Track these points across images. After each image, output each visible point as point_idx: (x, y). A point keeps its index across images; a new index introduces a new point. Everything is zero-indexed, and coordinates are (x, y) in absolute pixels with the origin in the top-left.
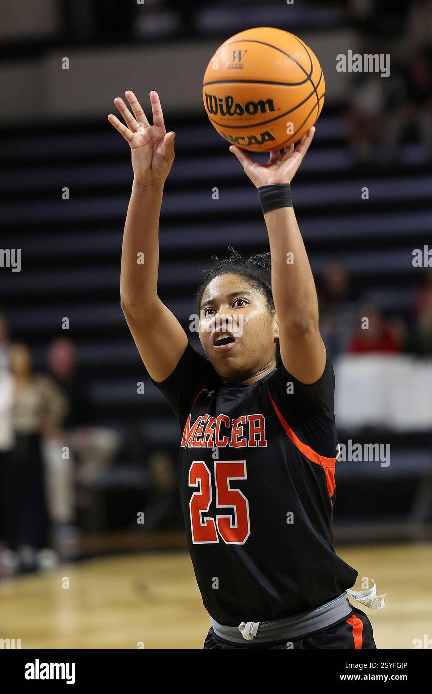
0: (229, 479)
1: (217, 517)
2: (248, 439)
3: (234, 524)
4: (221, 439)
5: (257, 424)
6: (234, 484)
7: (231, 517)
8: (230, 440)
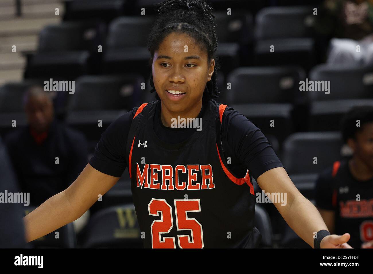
0: (187, 212)
1: (179, 236)
2: (201, 184)
3: (191, 240)
4: (180, 184)
5: (207, 172)
6: (190, 215)
7: (188, 236)
8: (187, 184)
